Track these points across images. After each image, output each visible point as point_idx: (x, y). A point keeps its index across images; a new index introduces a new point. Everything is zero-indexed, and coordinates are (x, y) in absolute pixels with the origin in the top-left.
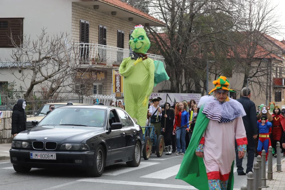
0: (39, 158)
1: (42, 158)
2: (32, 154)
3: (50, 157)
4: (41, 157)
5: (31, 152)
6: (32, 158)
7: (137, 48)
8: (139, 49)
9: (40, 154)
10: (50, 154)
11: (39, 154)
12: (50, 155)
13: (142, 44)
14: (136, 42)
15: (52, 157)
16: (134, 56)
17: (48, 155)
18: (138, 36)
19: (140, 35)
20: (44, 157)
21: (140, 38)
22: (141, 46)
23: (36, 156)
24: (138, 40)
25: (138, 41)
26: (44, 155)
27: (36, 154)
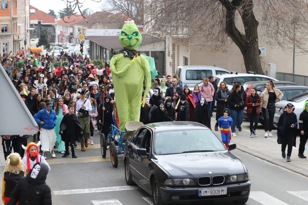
0: (209, 194)
1: (213, 194)
2: (201, 191)
3: (221, 192)
4: (211, 193)
5: (200, 189)
6: (201, 195)
7: (132, 45)
8: (133, 46)
9: (210, 190)
10: (221, 188)
11: (208, 191)
12: (221, 191)
13: (136, 41)
14: (131, 39)
15: (222, 192)
16: (127, 54)
17: (219, 191)
18: (132, 33)
19: (134, 31)
20: (214, 193)
21: (135, 34)
22: (135, 43)
23: (206, 193)
24: (133, 36)
25: (133, 38)
26: (214, 191)
27: (205, 191)
